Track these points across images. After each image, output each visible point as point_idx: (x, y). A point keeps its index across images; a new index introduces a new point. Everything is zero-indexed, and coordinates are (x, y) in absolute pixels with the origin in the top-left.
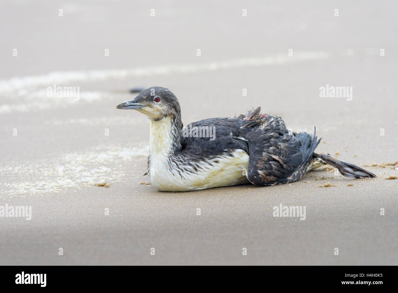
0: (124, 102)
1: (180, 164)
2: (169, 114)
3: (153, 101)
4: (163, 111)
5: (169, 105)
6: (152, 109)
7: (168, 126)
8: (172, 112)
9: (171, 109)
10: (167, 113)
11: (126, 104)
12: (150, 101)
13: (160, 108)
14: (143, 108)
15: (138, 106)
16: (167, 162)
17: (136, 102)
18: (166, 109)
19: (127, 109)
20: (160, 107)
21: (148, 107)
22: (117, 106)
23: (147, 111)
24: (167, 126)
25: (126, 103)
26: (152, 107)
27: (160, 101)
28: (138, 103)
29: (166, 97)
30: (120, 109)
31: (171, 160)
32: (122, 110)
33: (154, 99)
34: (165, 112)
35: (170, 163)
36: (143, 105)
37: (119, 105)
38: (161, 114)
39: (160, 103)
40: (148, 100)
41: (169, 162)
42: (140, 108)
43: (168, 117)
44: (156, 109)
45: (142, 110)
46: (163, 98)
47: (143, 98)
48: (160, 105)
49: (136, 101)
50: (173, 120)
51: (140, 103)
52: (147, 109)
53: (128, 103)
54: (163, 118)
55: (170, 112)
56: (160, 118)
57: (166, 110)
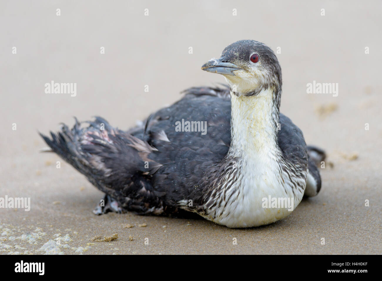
0: (210, 61)
1: (293, 176)
2: (271, 84)
3: (249, 60)
4: (262, 77)
5: (271, 68)
6: (247, 74)
7: (269, 105)
8: (274, 82)
9: (273, 76)
10: (268, 82)
11: (214, 64)
12: (244, 60)
13: (259, 73)
14: (235, 72)
15: (229, 68)
16: (278, 171)
17: (226, 62)
18: (266, 74)
19: (215, 72)
20: (259, 71)
21: (242, 71)
22: (202, 66)
23: (240, 78)
24: (267, 105)
25: (213, 62)
26: (248, 71)
27: (260, 62)
28: (229, 63)
29: (267, 54)
30: (206, 71)
31: (281, 168)
32: (209, 73)
33: (250, 57)
34: (266, 80)
35: (282, 172)
36: (235, 66)
37: (205, 64)
38: (260, 83)
39: (258, 64)
40: (242, 58)
41: (280, 171)
42: (232, 72)
43: (269, 88)
44: (253, 74)
45: (234, 75)
46: (263, 56)
47: (235, 56)
48: (259, 67)
49: (226, 59)
50: (274, 96)
51: (232, 63)
52: (241, 73)
53: (216, 62)
54: (261, 90)
55: (271, 81)
56: (256, 91)
57: (267, 76)
